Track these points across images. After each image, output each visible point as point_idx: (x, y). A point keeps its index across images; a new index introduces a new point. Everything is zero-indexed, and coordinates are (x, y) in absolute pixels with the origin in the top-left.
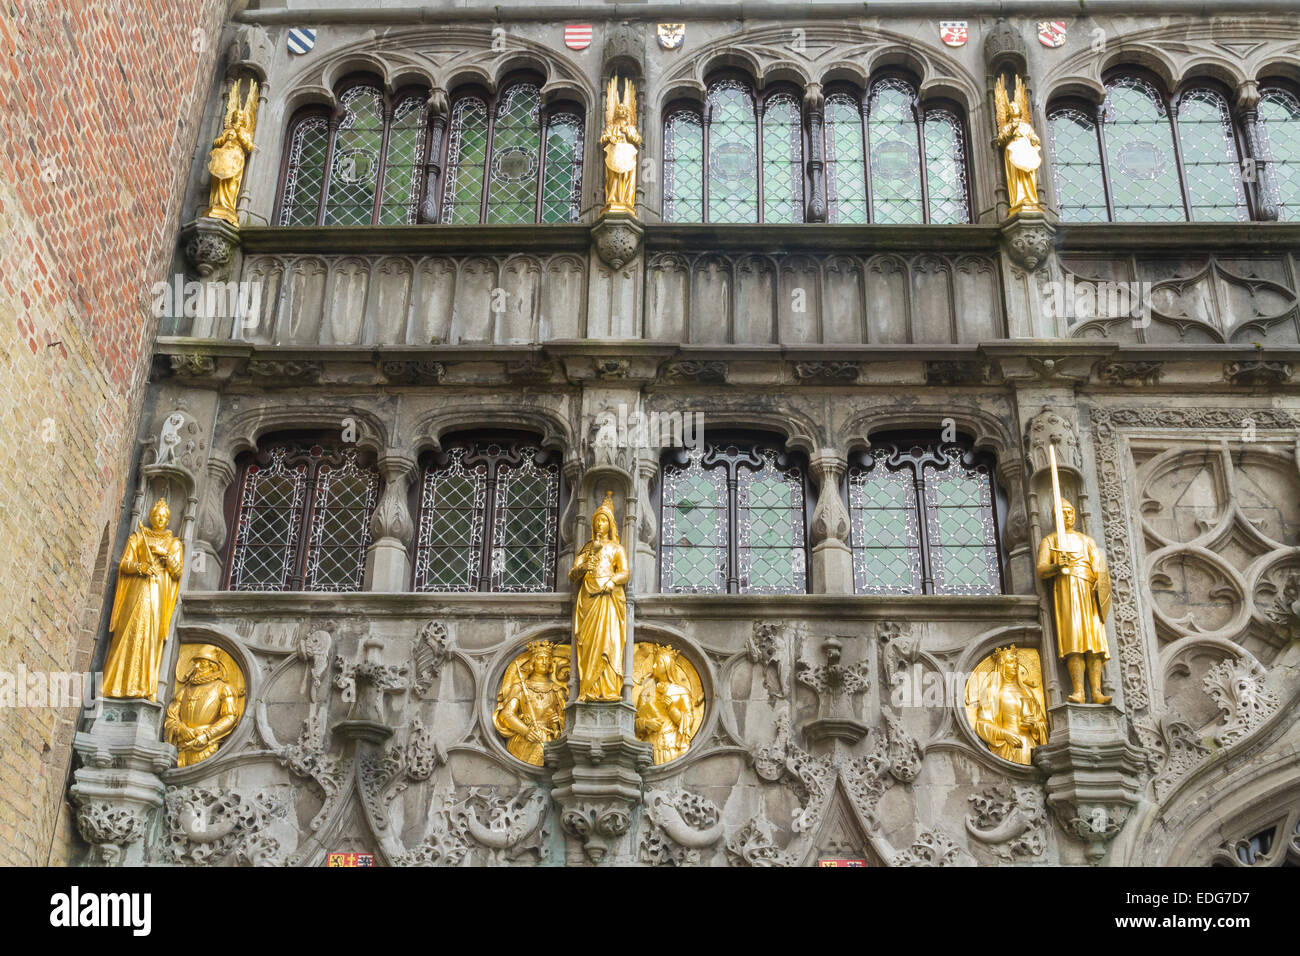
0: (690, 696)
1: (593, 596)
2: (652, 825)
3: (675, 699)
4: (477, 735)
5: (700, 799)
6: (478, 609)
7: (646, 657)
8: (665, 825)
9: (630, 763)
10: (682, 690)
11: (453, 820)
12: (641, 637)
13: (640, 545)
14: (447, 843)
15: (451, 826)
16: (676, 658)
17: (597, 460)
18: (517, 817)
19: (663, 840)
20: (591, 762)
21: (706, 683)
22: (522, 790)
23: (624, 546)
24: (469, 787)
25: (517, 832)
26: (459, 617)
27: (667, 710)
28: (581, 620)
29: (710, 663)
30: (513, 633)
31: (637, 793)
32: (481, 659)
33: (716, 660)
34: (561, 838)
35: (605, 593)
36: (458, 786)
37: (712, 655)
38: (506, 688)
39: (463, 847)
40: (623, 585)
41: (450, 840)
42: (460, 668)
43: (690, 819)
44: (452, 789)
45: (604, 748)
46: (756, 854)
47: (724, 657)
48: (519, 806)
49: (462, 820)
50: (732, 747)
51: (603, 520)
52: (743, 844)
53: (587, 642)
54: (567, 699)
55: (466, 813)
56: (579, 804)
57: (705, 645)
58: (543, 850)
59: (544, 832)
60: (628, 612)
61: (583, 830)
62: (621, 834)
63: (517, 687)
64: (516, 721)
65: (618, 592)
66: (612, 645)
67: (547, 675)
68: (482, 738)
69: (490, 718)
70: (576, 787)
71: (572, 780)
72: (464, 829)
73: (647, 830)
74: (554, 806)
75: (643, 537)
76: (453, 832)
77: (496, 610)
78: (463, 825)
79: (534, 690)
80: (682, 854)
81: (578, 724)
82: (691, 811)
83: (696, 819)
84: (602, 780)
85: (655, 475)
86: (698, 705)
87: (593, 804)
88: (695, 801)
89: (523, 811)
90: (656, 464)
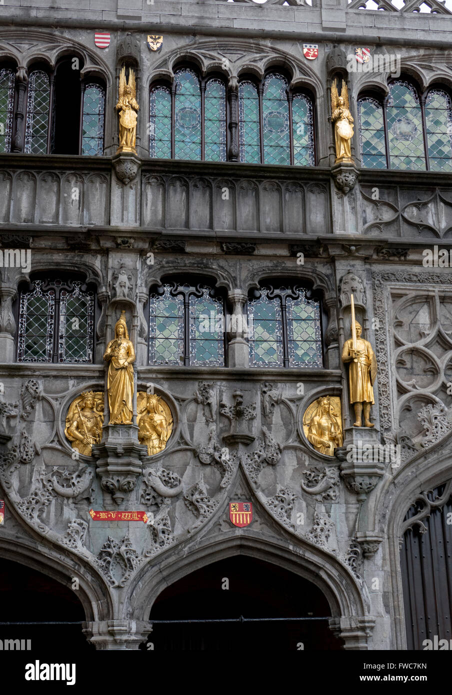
0: (166, 420)
1: (117, 370)
2: (147, 485)
3: (159, 422)
4: (56, 440)
5: (171, 473)
6: (54, 373)
7: (143, 399)
8: (154, 486)
9: (136, 455)
10: (162, 417)
11: (45, 483)
12: (141, 389)
13: (139, 339)
14: (43, 495)
15: (44, 486)
16: (158, 401)
17: (118, 294)
18: (78, 482)
19: (153, 494)
20: (117, 455)
21: (174, 413)
22: (80, 468)
23: (132, 341)
24: (53, 466)
25: (79, 490)
26: (44, 377)
27: (154, 428)
28: (111, 382)
29: (176, 403)
30: (73, 386)
31: (140, 470)
32: (57, 400)
33: (179, 402)
34: (101, 492)
35: (124, 368)
36: (47, 466)
37: (177, 399)
38: (70, 415)
39: (51, 497)
40: (132, 363)
41: (44, 493)
42: (45, 404)
43: (166, 483)
44: (44, 467)
45: (124, 449)
46: (199, 500)
47: (183, 400)
48: (79, 476)
49: (50, 484)
50: (187, 447)
51: (121, 328)
52: (192, 495)
53: (115, 394)
54: (103, 422)
55: (52, 480)
56: (111, 477)
57: (174, 394)
58: (92, 498)
59: (92, 490)
60: (134, 377)
61: (113, 489)
62: (131, 491)
63: (77, 415)
64: (77, 433)
65: (130, 367)
66: (128, 395)
67: (92, 408)
68: (58, 441)
69: (63, 431)
70: (109, 468)
71: (107, 464)
72: (51, 488)
73: (145, 488)
74: (98, 477)
75: (140, 335)
76: (45, 489)
77: (64, 373)
78: (50, 486)
79: (86, 417)
80: (162, 500)
81: (110, 436)
82: (167, 479)
83: (169, 483)
84: (123, 465)
85: (147, 301)
86: (170, 424)
87: (118, 476)
88: (168, 474)
89: (82, 479)
90: (147, 295)
